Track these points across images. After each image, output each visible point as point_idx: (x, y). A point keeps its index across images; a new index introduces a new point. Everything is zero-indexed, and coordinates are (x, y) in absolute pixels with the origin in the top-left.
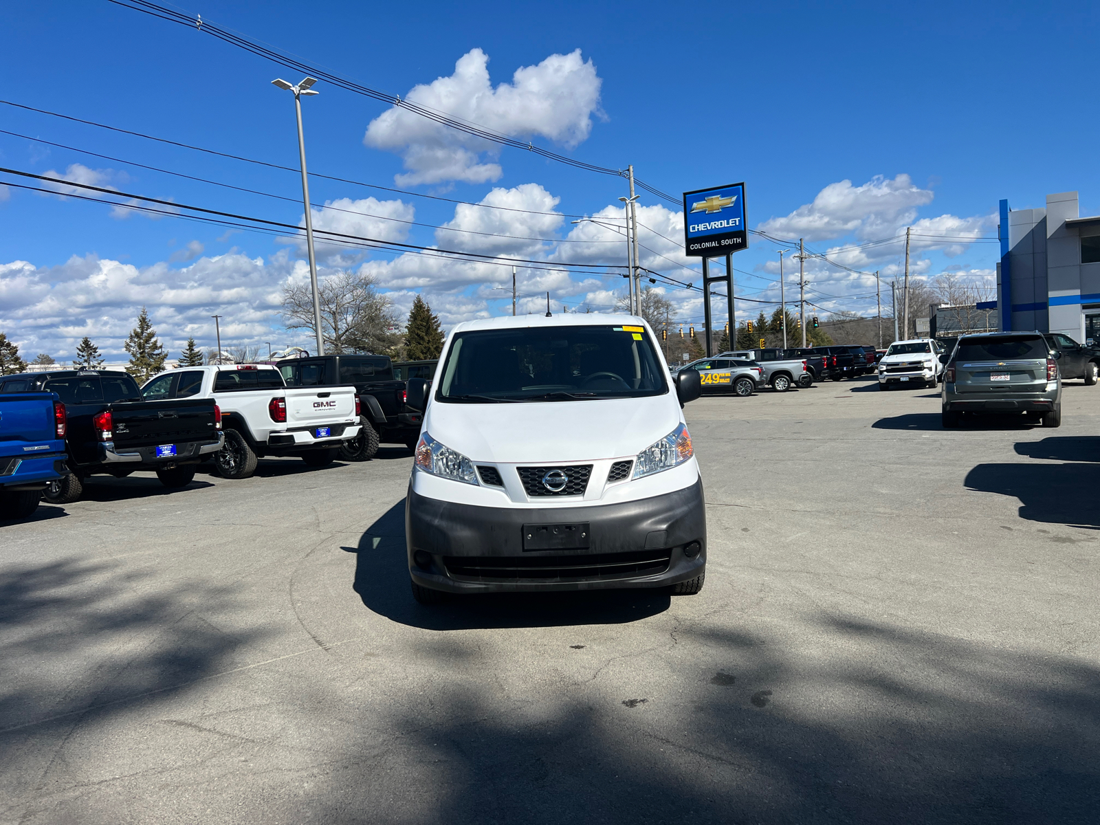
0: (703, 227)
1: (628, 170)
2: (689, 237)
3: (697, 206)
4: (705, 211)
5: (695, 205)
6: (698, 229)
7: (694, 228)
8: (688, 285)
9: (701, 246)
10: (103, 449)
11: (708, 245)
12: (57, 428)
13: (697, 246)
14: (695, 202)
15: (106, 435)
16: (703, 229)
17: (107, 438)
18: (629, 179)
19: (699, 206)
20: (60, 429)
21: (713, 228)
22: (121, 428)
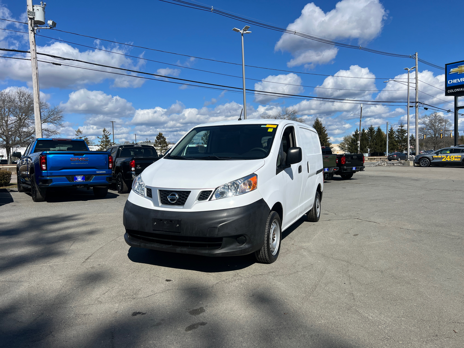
0: (455, 81)
1: (415, 55)
2: (448, 86)
3: (453, 70)
4: (457, 73)
5: (452, 70)
6: (453, 82)
7: (450, 82)
8: (448, 111)
9: (454, 91)
10: (132, 174)
11: (458, 90)
12: (109, 165)
13: (452, 91)
14: (452, 68)
15: (133, 169)
16: (455, 82)
17: (133, 170)
18: (415, 59)
19: (454, 70)
20: (110, 165)
21: (462, 81)
22: (138, 166)
